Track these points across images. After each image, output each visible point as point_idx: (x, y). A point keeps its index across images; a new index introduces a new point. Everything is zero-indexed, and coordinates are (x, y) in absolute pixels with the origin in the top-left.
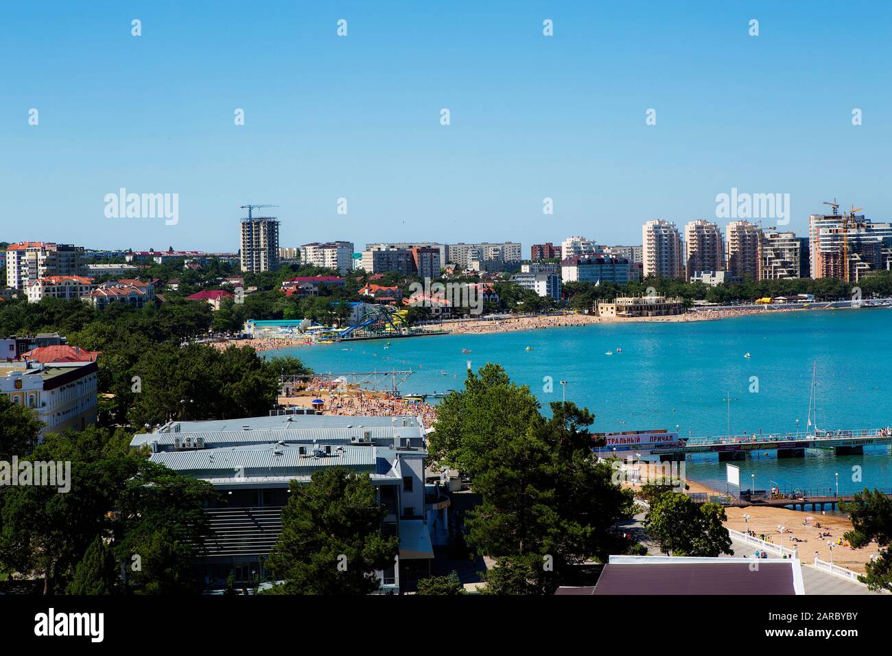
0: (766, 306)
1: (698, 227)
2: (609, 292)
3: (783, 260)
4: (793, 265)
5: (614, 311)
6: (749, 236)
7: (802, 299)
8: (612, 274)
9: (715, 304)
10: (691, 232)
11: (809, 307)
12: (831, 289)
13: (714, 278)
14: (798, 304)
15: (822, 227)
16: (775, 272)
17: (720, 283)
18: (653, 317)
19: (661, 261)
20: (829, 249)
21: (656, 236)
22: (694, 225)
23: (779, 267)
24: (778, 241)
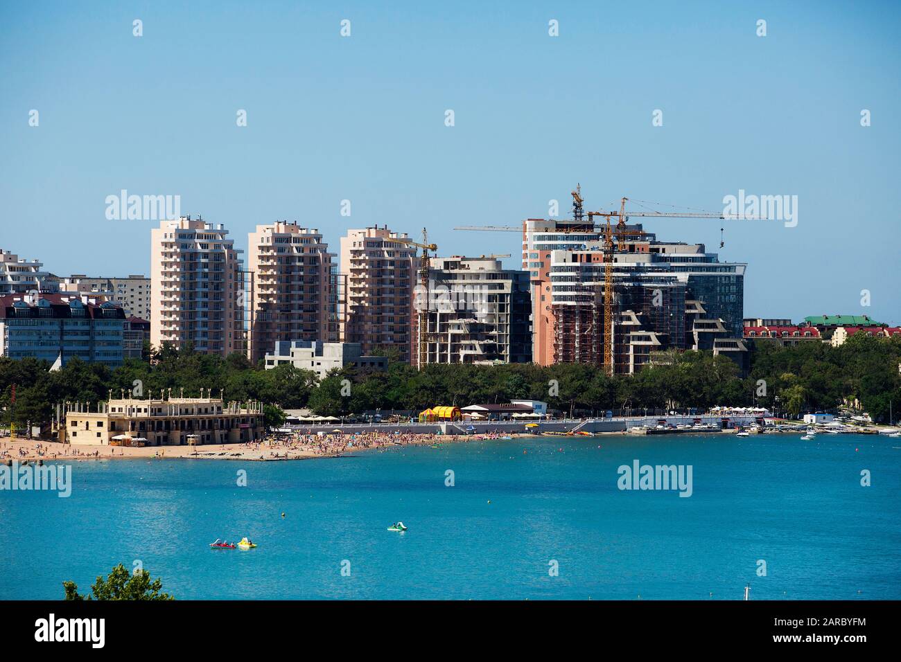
0: (443, 426)
1: (278, 239)
2: (85, 384)
3: (472, 321)
4: (494, 332)
5: (104, 430)
6: (392, 263)
7: (521, 412)
8: (85, 343)
9: (330, 418)
10: (261, 248)
11: (536, 431)
12: (583, 389)
13: (317, 359)
14: (514, 422)
15: (556, 247)
16: (455, 348)
17: (334, 371)
18: (199, 448)
19: (192, 315)
20: (571, 298)
21: (183, 256)
22: (269, 234)
23: (464, 337)
24: (463, 276)
